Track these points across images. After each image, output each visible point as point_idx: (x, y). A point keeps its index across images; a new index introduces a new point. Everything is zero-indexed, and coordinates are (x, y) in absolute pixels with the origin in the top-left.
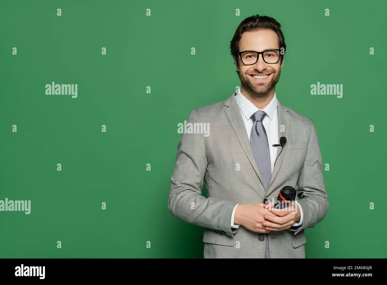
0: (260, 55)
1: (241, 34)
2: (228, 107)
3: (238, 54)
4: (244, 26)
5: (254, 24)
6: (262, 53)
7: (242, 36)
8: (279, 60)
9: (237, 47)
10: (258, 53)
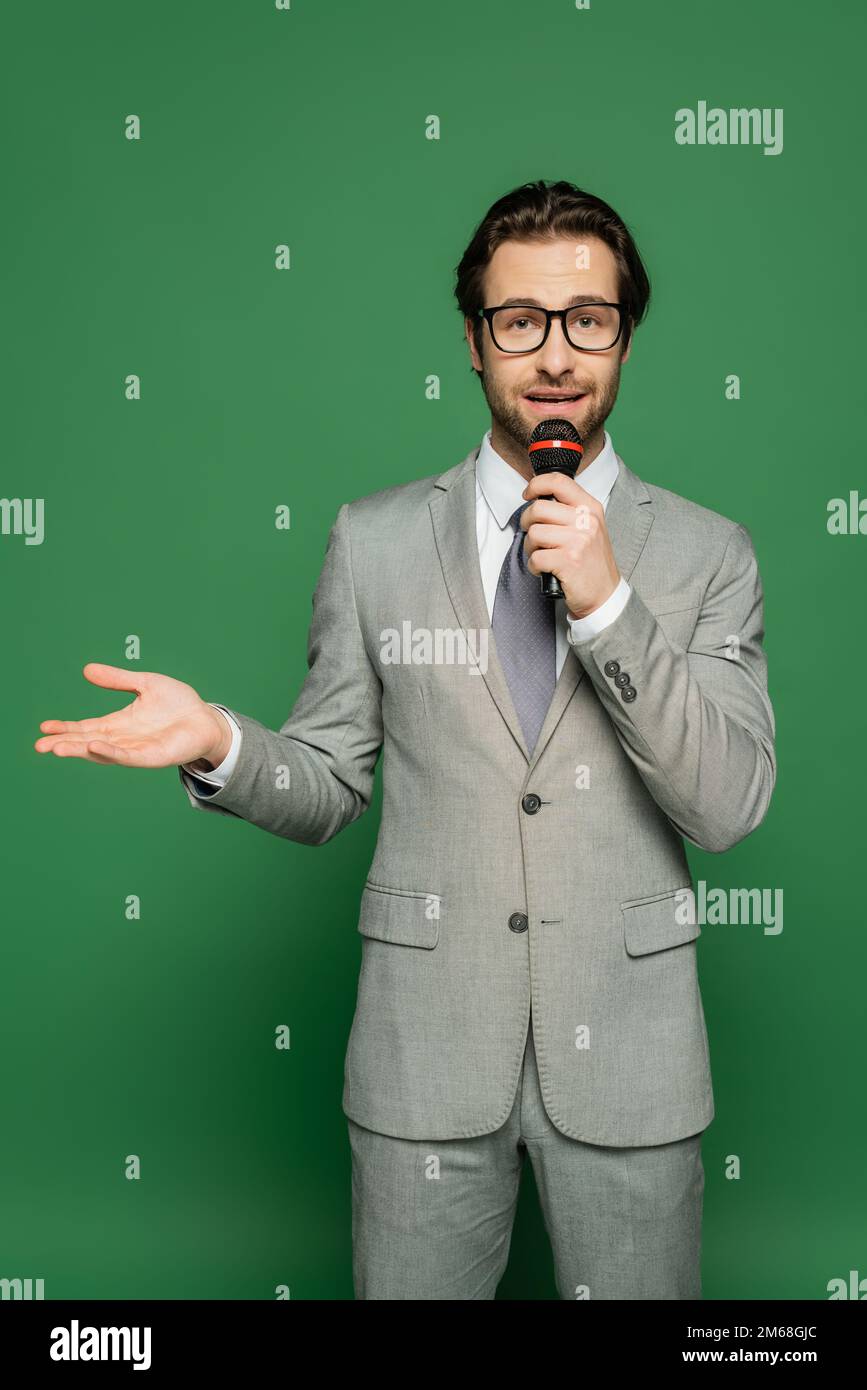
0: (556, 323)
1: (490, 248)
2: (445, 490)
3: (481, 315)
4: (504, 222)
5: (538, 219)
6: (562, 315)
7: (496, 254)
8: (616, 341)
9: (478, 290)
10: (550, 315)
